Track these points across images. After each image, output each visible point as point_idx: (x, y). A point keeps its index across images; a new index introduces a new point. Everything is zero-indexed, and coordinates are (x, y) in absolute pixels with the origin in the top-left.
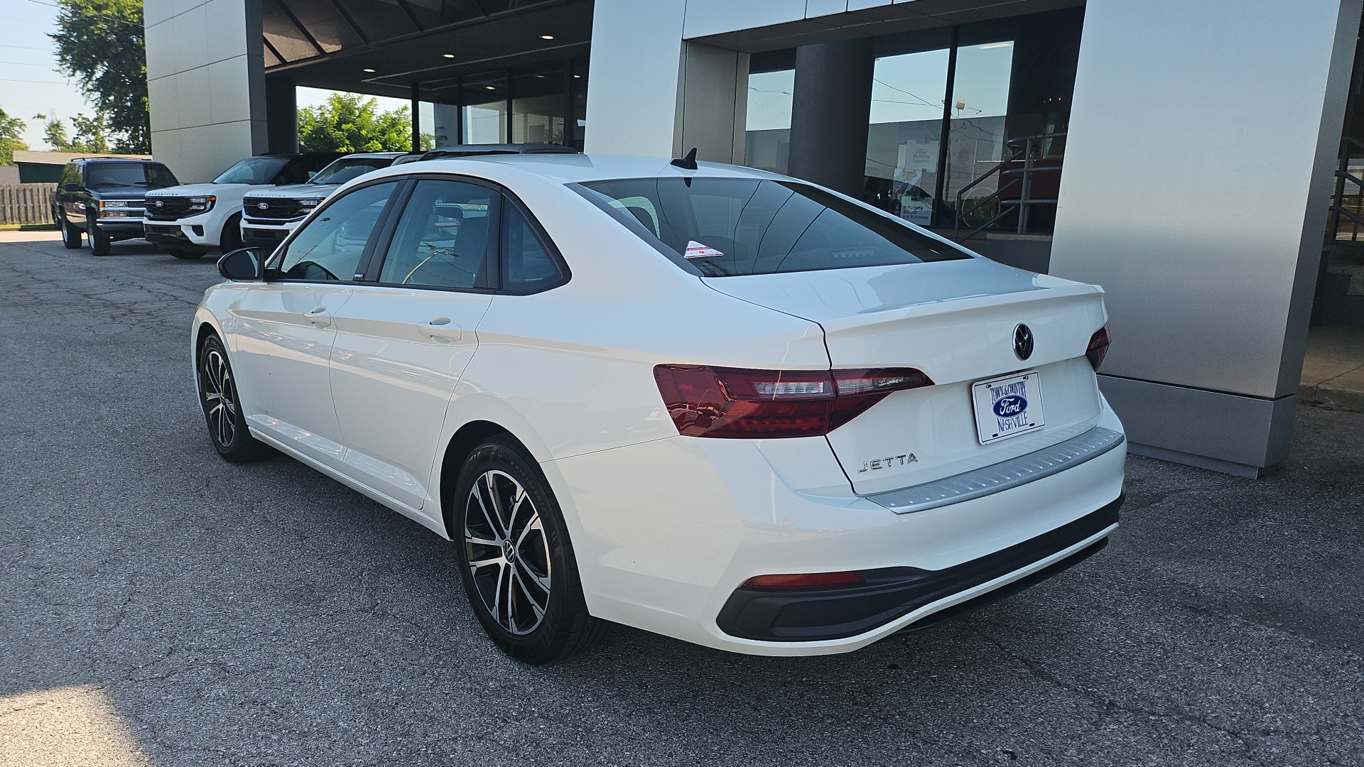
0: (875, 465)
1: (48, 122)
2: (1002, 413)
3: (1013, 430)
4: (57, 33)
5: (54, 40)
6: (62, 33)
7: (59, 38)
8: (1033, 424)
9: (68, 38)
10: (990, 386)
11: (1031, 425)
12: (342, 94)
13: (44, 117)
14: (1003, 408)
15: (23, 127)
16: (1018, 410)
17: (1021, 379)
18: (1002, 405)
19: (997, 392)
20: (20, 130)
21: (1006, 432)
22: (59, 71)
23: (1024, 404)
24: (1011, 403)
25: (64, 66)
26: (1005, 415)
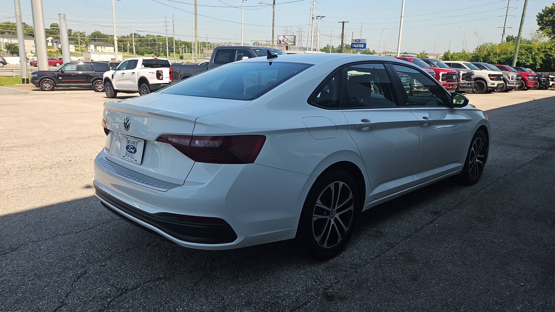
2: (128, 150)
3: (129, 158)
8: (136, 161)
10: (127, 138)
11: (135, 160)
14: (129, 148)
16: (133, 152)
17: (137, 141)
18: (129, 147)
19: (128, 141)
21: (127, 157)
23: (135, 151)
24: (132, 148)
26: (129, 151)
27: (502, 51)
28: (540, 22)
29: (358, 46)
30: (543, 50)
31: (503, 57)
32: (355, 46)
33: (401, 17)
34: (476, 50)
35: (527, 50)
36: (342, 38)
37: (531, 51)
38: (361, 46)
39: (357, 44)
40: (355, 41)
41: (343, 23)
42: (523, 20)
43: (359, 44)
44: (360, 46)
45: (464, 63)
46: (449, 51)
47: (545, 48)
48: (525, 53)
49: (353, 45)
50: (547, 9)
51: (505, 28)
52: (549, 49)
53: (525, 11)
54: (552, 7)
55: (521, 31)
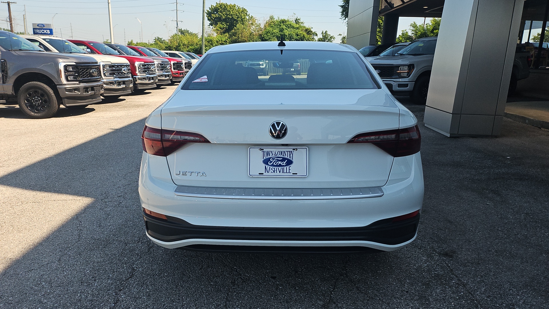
0: (184, 174)
1: (342, 36)
3: (278, 174)
4: (342, 5)
5: (341, 7)
6: (343, 4)
7: (342, 6)
8: (296, 174)
9: (345, 6)
11: (294, 174)
12: (436, 18)
13: (341, 35)
14: (271, 162)
15: (334, 39)
16: (284, 164)
17: (291, 150)
18: (271, 160)
19: (267, 153)
20: (333, 40)
21: (270, 174)
22: (341, 18)
23: (290, 163)
24: (279, 160)
25: (343, 17)
26: (272, 165)
27: (189, 42)
28: (210, 18)
29: (43, 31)
30: (220, 42)
31: (191, 48)
32: (38, 31)
33: (108, 3)
34: (154, 41)
35: (209, 42)
36: (11, 21)
37: (212, 43)
38: (47, 31)
39: (42, 29)
40: (38, 25)
41: (9, 4)
42: (204, 16)
43: (44, 29)
44: (45, 31)
45: (179, 53)
46: (132, 41)
47: (221, 41)
48: (208, 44)
49: (35, 30)
50: (213, 7)
51: (178, 22)
52: (224, 41)
53: (204, 8)
54: (216, 6)
55: (204, 26)
